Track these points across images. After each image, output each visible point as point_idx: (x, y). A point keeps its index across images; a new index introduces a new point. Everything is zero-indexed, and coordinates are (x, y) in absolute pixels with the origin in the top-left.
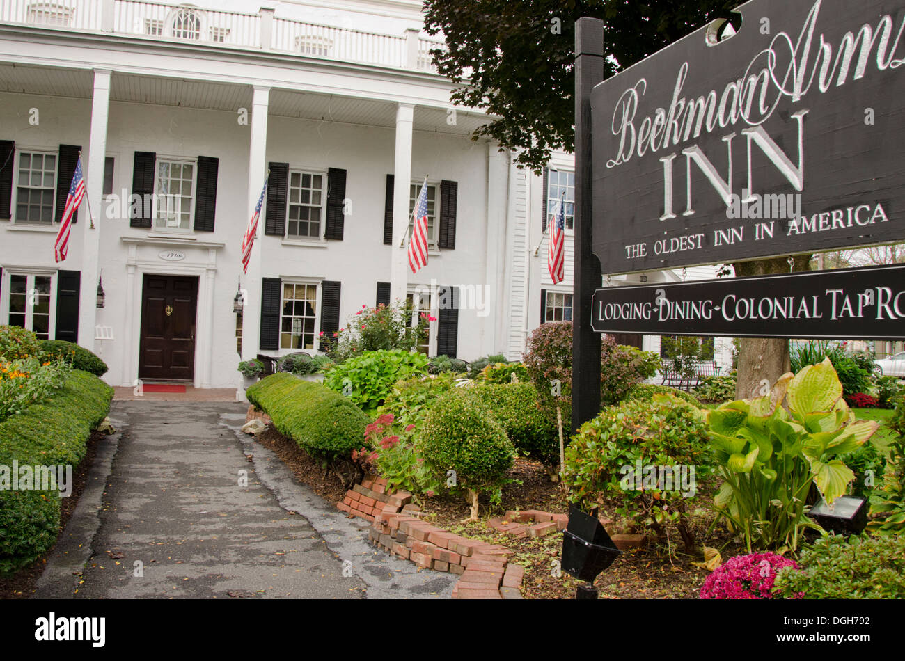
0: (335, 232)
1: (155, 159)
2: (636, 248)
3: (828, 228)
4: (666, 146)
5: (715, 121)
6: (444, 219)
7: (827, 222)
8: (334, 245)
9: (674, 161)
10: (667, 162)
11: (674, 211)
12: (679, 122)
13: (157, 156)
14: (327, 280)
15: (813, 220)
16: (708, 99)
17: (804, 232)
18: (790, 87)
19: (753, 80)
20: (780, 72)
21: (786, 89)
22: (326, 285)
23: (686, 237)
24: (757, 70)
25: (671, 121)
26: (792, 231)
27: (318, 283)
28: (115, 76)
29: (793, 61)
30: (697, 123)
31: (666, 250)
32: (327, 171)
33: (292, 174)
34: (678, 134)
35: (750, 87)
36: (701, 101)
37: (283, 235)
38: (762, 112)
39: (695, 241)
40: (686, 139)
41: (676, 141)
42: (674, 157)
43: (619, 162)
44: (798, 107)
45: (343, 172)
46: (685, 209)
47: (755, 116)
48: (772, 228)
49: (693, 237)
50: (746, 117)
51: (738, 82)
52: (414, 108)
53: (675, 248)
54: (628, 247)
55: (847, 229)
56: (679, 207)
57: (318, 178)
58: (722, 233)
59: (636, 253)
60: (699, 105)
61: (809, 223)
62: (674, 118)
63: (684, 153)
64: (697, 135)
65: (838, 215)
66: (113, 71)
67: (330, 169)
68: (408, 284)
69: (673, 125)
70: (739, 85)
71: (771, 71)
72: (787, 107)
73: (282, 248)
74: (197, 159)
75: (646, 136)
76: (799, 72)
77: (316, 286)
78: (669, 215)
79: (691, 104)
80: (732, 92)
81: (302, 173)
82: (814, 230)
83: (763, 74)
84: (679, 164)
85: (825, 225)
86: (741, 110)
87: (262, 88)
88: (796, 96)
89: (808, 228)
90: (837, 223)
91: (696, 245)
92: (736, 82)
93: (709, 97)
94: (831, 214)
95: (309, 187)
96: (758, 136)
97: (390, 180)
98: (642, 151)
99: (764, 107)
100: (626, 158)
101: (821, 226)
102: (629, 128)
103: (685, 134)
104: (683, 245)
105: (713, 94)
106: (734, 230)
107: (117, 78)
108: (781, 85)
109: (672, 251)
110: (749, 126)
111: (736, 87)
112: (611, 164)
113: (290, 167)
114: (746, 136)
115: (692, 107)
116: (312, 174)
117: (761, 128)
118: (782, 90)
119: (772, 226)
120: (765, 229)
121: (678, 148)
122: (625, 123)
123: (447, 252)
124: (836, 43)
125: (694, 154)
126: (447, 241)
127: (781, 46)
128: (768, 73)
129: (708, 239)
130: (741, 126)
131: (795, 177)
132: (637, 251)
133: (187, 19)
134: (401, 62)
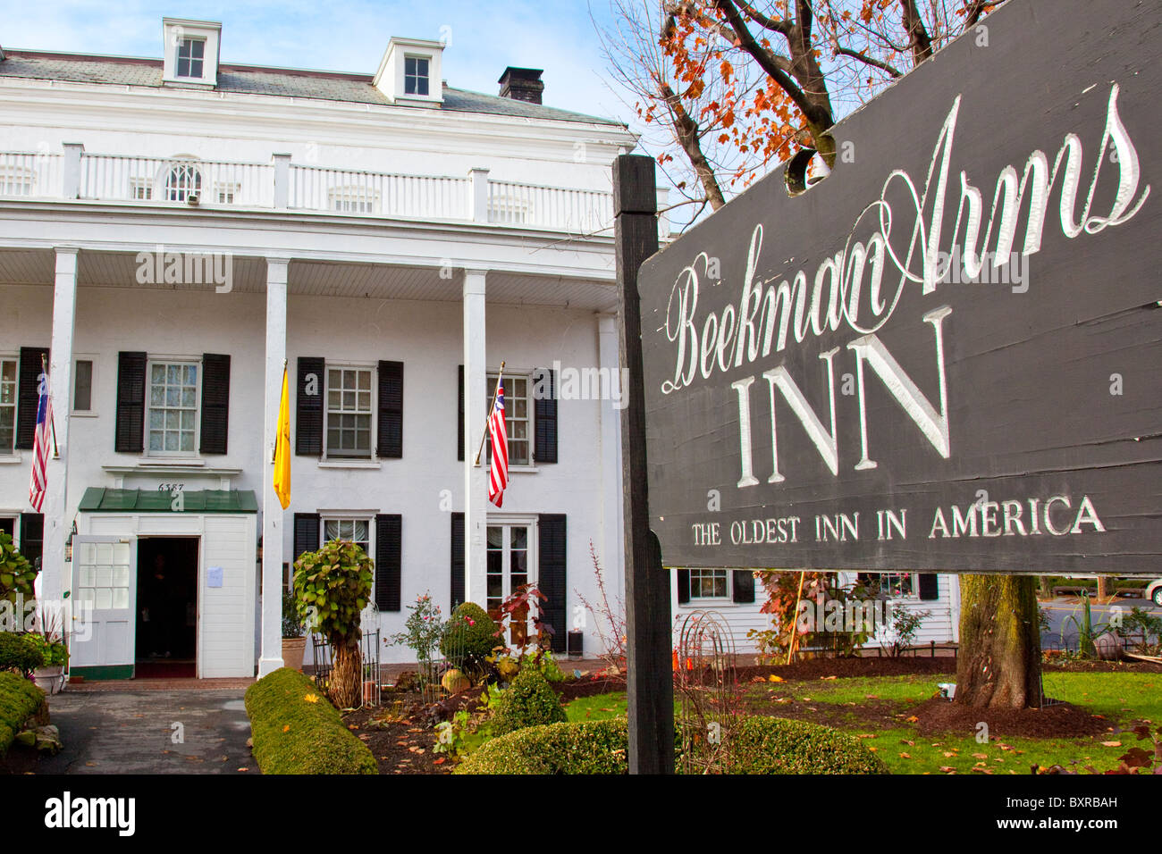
0: (391, 447)
1: (146, 360)
2: (706, 531)
3: (998, 534)
4: (739, 363)
5: (807, 323)
6: (540, 421)
7: (994, 520)
8: (390, 465)
9: (752, 388)
10: (742, 388)
11: (756, 474)
12: (756, 322)
13: (149, 356)
14: (381, 513)
15: (972, 514)
16: (794, 286)
17: (956, 534)
18: (917, 268)
19: (859, 253)
20: (901, 237)
21: (911, 270)
22: (381, 519)
23: (774, 521)
24: (864, 236)
25: (744, 322)
26: (936, 531)
27: (371, 517)
28: (83, 256)
29: (920, 220)
30: (781, 326)
31: (746, 540)
32: (377, 364)
33: (330, 371)
34: (755, 345)
35: (856, 266)
36: (784, 289)
37: (320, 454)
38: (877, 310)
39: (788, 528)
40: (766, 352)
41: (752, 356)
42: (752, 381)
43: (677, 386)
44: (932, 303)
45: (399, 366)
46: (771, 473)
47: (866, 318)
48: (904, 521)
49: (784, 521)
50: (852, 318)
51: (837, 257)
52: (486, 276)
53: (759, 537)
54: (696, 526)
55: (1030, 538)
56: (762, 470)
57: (365, 375)
58: (827, 520)
59: (706, 537)
60: (782, 295)
61: (964, 520)
62: (749, 317)
63: (765, 376)
64: (781, 346)
65: (1013, 511)
66: (80, 249)
67: (381, 362)
68: (488, 514)
69: (748, 328)
70: (838, 263)
71: (886, 238)
72: (916, 301)
73: (321, 472)
74: (201, 358)
75: (712, 346)
76: (931, 240)
77: (368, 522)
78: (748, 479)
79: (771, 293)
80: (828, 273)
81: (343, 369)
82: (974, 533)
83: (874, 244)
84: (759, 394)
85: (992, 528)
86: (843, 306)
87: (278, 261)
88: (929, 283)
89: (963, 529)
90: (1013, 524)
91: (790, 536)
92: (833, 258)
93: (795, 283)
94: (1001, 508)
95: (354, 388)
96: (870, 351)
98: (707, 369)
99: (880, 303)
100: (686, 380)
101: (985, 527)
102: (688, 330)
103: (765, 345)
104: (771, 534)
105: (801, 277)
106: (845, 519)
107: (86, 258)
108: (903, 264)
109: (756, 541)
110: (858, 335)
111: (835, 265)
112: (667, 387)
113: (326, 362)
114: (853, 352)
115: (772, 300)
116: (357, 370)
117: (875, 338)
118: (906, 274)
119: (903, 517)
120: (893, 522)
121: (756, 368)
122: (683, 322)
123: (547, 469)
124: (987, 187)
125: (780, 379)
126: (547, 452)
127: (898, 195)
128: (881, 242)
129: (806, 529)
130: (845, 334)
131: (936, 432)
132: (707, 534)
133: (184, 174)
134: (468, 214)
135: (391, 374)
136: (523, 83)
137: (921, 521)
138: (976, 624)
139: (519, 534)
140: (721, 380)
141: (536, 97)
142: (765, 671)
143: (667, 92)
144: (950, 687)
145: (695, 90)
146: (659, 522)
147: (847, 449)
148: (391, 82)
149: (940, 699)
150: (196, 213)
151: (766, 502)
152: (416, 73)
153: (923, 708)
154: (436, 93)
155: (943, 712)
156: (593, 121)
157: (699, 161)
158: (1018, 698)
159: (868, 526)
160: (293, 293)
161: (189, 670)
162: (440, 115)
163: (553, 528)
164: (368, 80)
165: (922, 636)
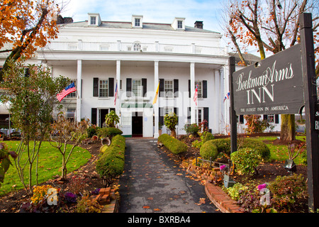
4: (248, 88)
5: (257, 84)
6: (204, 90)
8: (176, 99)
10: (248, 91)
12: (250, 83)
13: (132, 79)
19: (264, 76)
20: (269, 75)
22: (175, 108)
23: (252, 108)
24: (264, 74)
27: (173, 108)
29: (271, 74)
30: (254, 84)
31: (248, 111)
33: (165, 81)
35: (263, 78)
36: (254, 79)
39: (254, 109)
43: (239, 90)
44: (272, 84)
45: (177, 80)
47: (264, 84)
52: (195, 64)
56: (251, 102)
57: (171, 82)
64: (254, 86)
66: (121, 60)
67: (174, 79)
68: (195, 107)
72: (270, 83)
74: (142, 79)
75: (244, 85)
76: (272, 76)
78: (249, 103)
79: (252, 80)
81: (167, 81)
84: (250, 92)
86: (262, 82)
87: (157, 61)
88: (272, 81)
94: (279, 107)
95: (169, 84)
96: (265, 88)
97: (190, 81)
98: (243, 88)
99: (266, 83)
103: (251, 86)
104: (252, 110)
105: (256, 78)
106: (261, 108)
107: (122, 62)
109: (250, 111)
111: (261, 77)
112: (237, 90)
113: (164, 79)
114: (263, 88)
118: (269, 80)
120: (267, 109)
121: (250, 89)
122: (240, 82)
123: (205, 99)
124: (278, 71)
125: (253, 91)
126: (205, 96)
127: (268, 70)
128: (266, 75)
129: (256, 109)
130: (262, 86)
131: (272, 98)
132: (243, 110)
133: (137, 45)
134: (191, 52)
135: (176, 82)
136: (199, 24)
137: (270, 108)
138: (284, 127)
139: (200, 111)
140: (245, 90)
141: (202, 27)
142: (246, 135)
143: (230, 32)
144: (279, 138)
145: (236, 32)
146: (235, 109)
147: (262, 100)
148: (175, 26)
149: (277, 139)
150: (141, 53)
151: (251, 106)
152: (180, 24)
153: (274, 141)
154: (183, 28)
155: (278, 141)
156: (214, 32)
157: (236, 44)
158: (291, 139)
159: (264, 109)
160: (159, 67)
161: (142, 136)
162: (185, 32)
163: (206, 110)
164: (170, 25)
165: (275, 130)
